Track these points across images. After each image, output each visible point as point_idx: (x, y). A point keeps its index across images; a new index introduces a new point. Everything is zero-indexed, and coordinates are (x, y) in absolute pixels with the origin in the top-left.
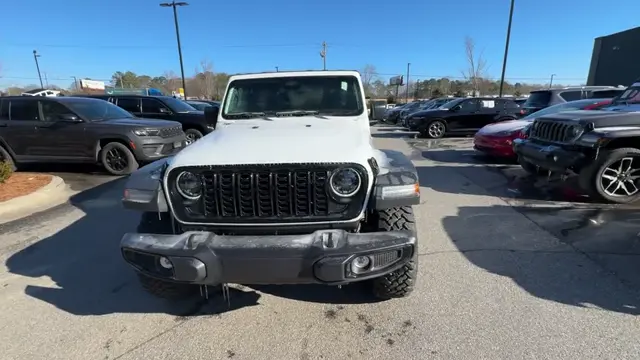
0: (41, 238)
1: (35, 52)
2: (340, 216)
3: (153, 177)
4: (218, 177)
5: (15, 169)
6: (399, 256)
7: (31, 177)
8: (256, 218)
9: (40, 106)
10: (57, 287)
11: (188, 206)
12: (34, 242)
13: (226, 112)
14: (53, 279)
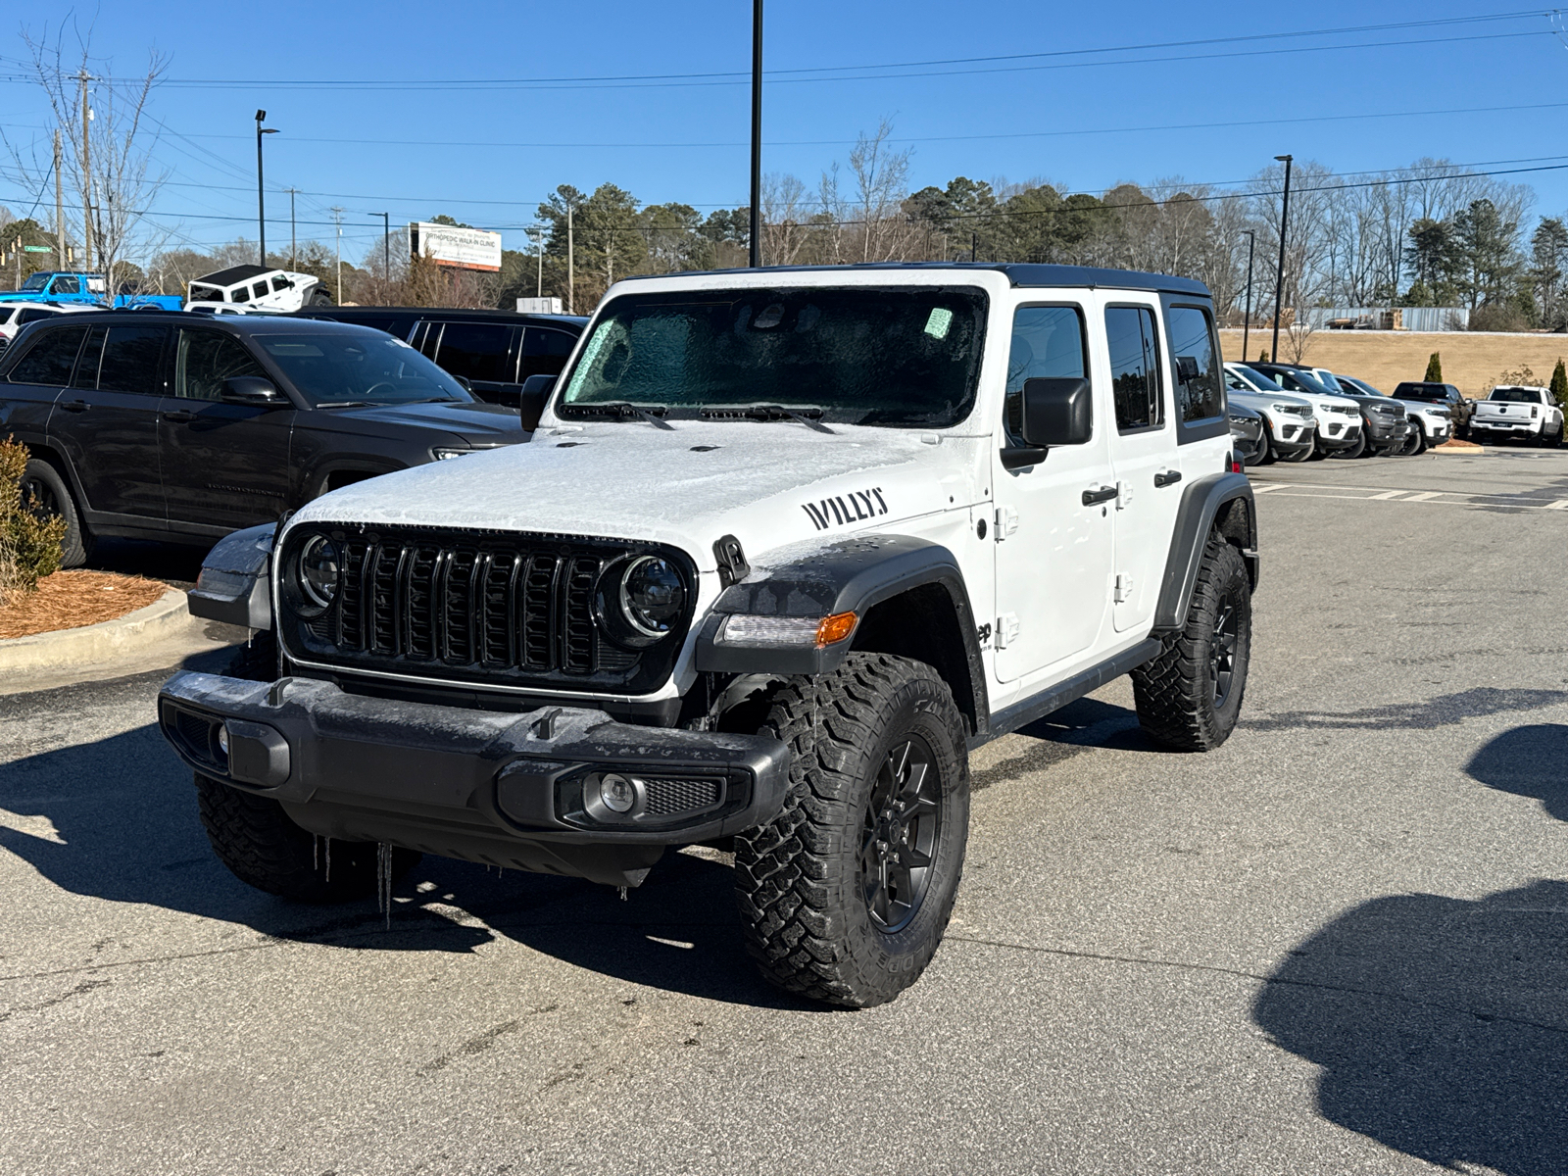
0: (71, 741)
1: (261, 116)
2: (619, 680)
3: (259, 546)
4: (373, 552)
5: (81, 555)
6: (717, 798)
7: (111, 584)
8: (437, 662)
9: (183, 346)
10: (55, 839)
11: (308, 620)
12: (51, 747)
13: (571, 397)
14: (55, 826)
